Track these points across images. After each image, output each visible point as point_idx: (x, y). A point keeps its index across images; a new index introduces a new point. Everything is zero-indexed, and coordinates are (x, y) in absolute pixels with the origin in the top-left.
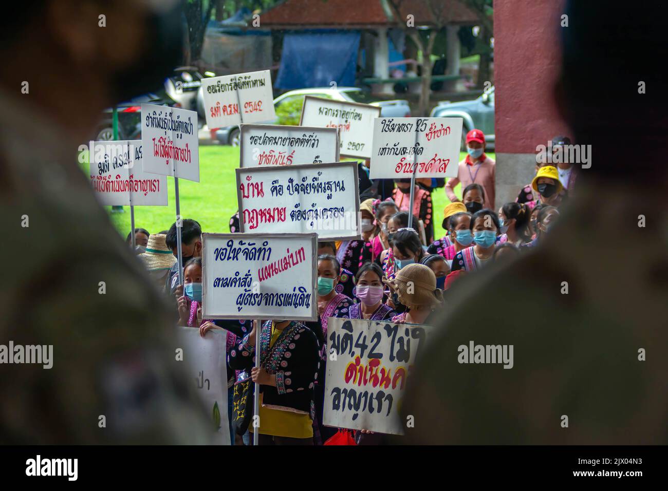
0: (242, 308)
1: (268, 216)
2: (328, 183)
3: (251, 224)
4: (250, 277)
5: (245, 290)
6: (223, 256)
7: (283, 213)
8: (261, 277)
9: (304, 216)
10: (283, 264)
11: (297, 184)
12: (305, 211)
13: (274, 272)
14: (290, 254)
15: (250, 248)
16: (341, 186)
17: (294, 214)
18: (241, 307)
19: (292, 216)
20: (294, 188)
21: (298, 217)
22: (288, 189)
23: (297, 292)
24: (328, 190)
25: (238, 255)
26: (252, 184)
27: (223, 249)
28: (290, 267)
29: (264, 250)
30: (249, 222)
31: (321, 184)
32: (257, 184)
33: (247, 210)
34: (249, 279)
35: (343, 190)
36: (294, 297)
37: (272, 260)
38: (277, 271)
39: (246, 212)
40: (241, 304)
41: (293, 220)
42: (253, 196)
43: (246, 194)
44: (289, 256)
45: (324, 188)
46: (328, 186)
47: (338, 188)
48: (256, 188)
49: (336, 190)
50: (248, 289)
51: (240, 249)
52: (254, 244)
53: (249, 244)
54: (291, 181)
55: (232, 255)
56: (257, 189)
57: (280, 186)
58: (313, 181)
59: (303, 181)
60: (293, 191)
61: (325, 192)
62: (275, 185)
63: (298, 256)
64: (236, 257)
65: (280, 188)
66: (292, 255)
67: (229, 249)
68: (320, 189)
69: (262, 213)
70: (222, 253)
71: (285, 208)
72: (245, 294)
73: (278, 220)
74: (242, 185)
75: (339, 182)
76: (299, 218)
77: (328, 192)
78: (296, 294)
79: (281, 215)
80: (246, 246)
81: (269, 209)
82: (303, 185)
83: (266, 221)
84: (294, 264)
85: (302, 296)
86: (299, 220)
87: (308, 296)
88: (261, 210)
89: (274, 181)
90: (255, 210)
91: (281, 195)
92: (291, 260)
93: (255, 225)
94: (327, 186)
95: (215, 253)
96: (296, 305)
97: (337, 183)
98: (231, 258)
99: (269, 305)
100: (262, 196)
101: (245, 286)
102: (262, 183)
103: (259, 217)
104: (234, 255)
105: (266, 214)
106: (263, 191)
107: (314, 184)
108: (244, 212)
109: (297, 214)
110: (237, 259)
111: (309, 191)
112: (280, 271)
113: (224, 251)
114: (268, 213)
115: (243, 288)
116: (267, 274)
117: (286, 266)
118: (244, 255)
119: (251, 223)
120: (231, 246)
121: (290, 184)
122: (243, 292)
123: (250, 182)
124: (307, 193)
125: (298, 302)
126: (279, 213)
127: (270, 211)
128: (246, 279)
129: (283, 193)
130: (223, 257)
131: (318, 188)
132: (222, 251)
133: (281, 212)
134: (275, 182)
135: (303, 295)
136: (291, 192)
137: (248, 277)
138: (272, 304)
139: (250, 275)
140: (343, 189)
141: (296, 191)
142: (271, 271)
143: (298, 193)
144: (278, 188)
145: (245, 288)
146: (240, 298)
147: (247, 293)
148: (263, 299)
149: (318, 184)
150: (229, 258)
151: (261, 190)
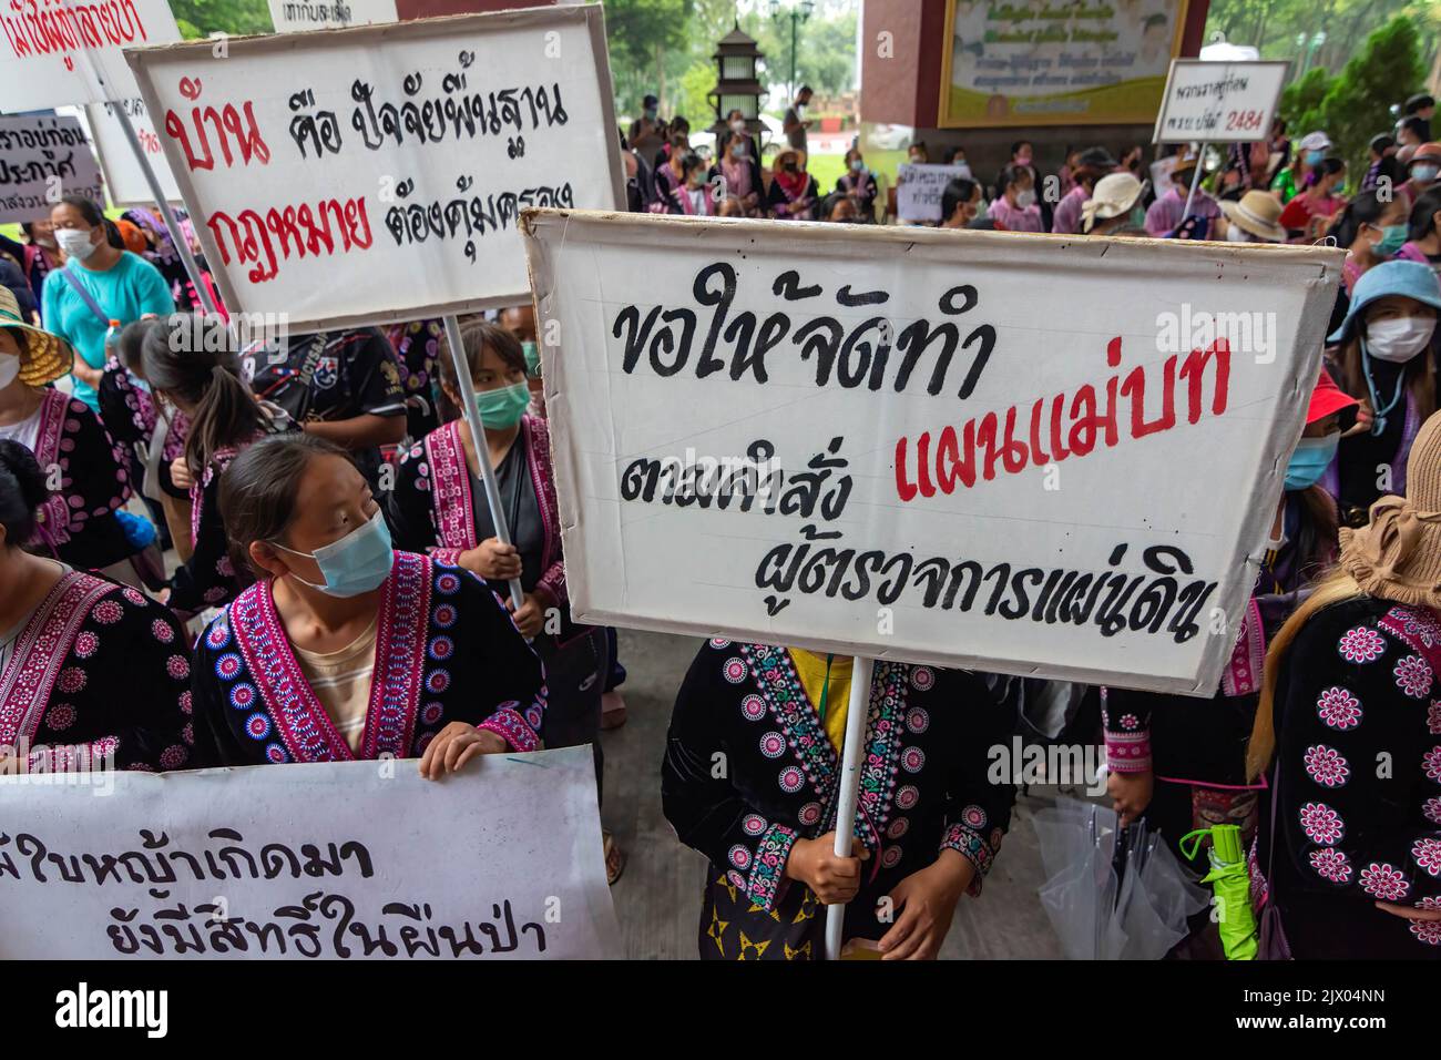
0: (786, 603)
1: (304, 232)
2: (504, 95)
3: (250, 265)
4: (837, 473)
5: (810, 531)
6: (668, 348)
7: (357, 219)
8: (912, 477)
9: (436, 223)
10: (1067, 424)
11: (387, 106)
12: (436, 205)
13: (999, 463)
14: (1123, 372)
15: (850, 318)
16: (552, 104)
17: (397, 218)
18: (780, 597)
19: (394, 228)
20: (380, 122)
21: (415, 228)
22: (357, 127)
23: (1133, 566)
24: (508, 121)
25: (767, 356)
26: (210, 112)
27: (669, 316)
28: (1112, 440)
29: (942, 338)
30: (242, 259)
31: (478, 99)
32: (229, 109)
33: (220, 215)
34: (831, 484)
35: (562, 122)
36: (1105, 591)
37: (991, 397)
38: (1016, 457)
39: (219, 221)
40: (784, 587)
41: (399, 241)
42: (229, 159)
43: (199, 155)
44: (1112, 384)
45: (493, 114)
46: (506, 109)
47: (541, 114)
48: (231, 129)
49: (536, 123)
50: (823, 526)
51: (781, 319)
52: (881, 297)
53: (845, 297)
54: (361, 92)
55: (725, 351)
56: (237, 129)
57: (321, 114)
58: (448, 90)
59: (410, 92)
60: (378, 133)
61: (496, 132)
62: (303, 111)
63: (1182, 387)
64: (752, 363)
65: (326, 124)
66: (1136, 382)
67: (705, 315)
68: (477, 121)
69: (282, 223)
70: (665, 334)
71: (361, 202)
72: (804, 549)
73: (347, 245)
74: (171, 115)
75: (541, 90)
76: (421, 232)
77: (509, 130)
78: (1123, 578)
79: (354, 226)
80: (826, 305)
81: (304, 207)
82: (409, 105)
83: (302, 253)
84: (1139, 430)
85: (1162, 590)
86: (421, 239)
87: (1199, 592)
88: (273, 213)
89: (295, 97)
90: (248, 213)
91: (335, 150)
92: (1124, 405)
93: (267, 269)
94: (500, 105)
95: (617, 332)
96: (1109, 624)
97: (534, 93)
98: (719, 365)
99: (947, 605)
100: (265, 160)
101: (807, 512)
102: (248, 107)
103: (274, 238)
104: (742, 350)
105: (297, 224)
106: (262, 136)
107: (450, 102)
108: (212, 223)
109: (410, 218)
110: (761, 376)
111: (437, 131)
112: (1041, 459)
113: (677, 327)
114: (301, 221)
115: (797, 520)
116: (948, 466)
117: (1082, 436)
118: (806, 354)
119: (248, 259)
120: (722, 301)
121: (362, 106)
122: (799, 540)
123: (202, 103)
124: (431, 136)
125: (1126, 611)
126: (344, 217)
127: (309, 215)
128: (816, 481)
129: (340, 142)
130: (667, 360)
131: (470, 116)
132: (660, 324)
133: (350, 214)
134: (301, 98)
135: (1171, 585)
136: (373, 139)
137: (827, 474)
138: (966, 606)
139: (842, 463)
140: (559, 115)
141: (388, 131)
142: (980, 453)
143: (400, 139)
144: (318, 124)
145: (807, 522)
146: (780, 563)
147: (817, 546)
148: (912, 579)
149: (466, 100)
150: (707, 366)
151: (254, 133)
